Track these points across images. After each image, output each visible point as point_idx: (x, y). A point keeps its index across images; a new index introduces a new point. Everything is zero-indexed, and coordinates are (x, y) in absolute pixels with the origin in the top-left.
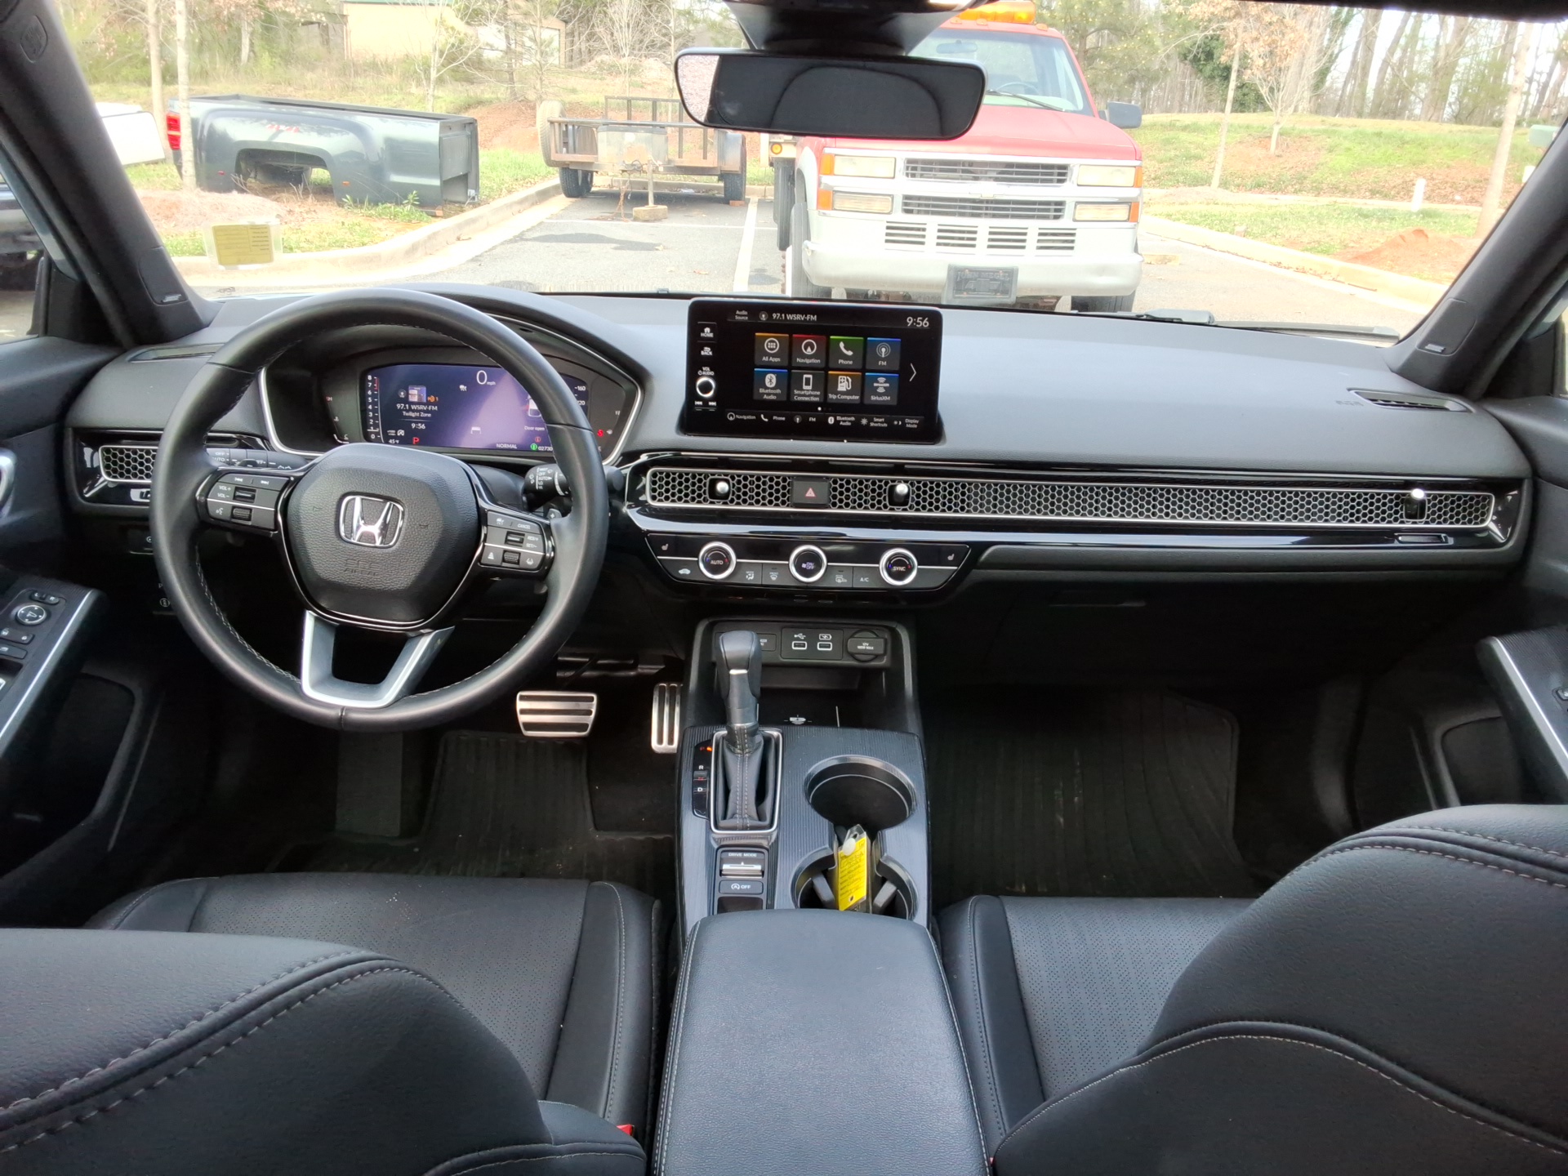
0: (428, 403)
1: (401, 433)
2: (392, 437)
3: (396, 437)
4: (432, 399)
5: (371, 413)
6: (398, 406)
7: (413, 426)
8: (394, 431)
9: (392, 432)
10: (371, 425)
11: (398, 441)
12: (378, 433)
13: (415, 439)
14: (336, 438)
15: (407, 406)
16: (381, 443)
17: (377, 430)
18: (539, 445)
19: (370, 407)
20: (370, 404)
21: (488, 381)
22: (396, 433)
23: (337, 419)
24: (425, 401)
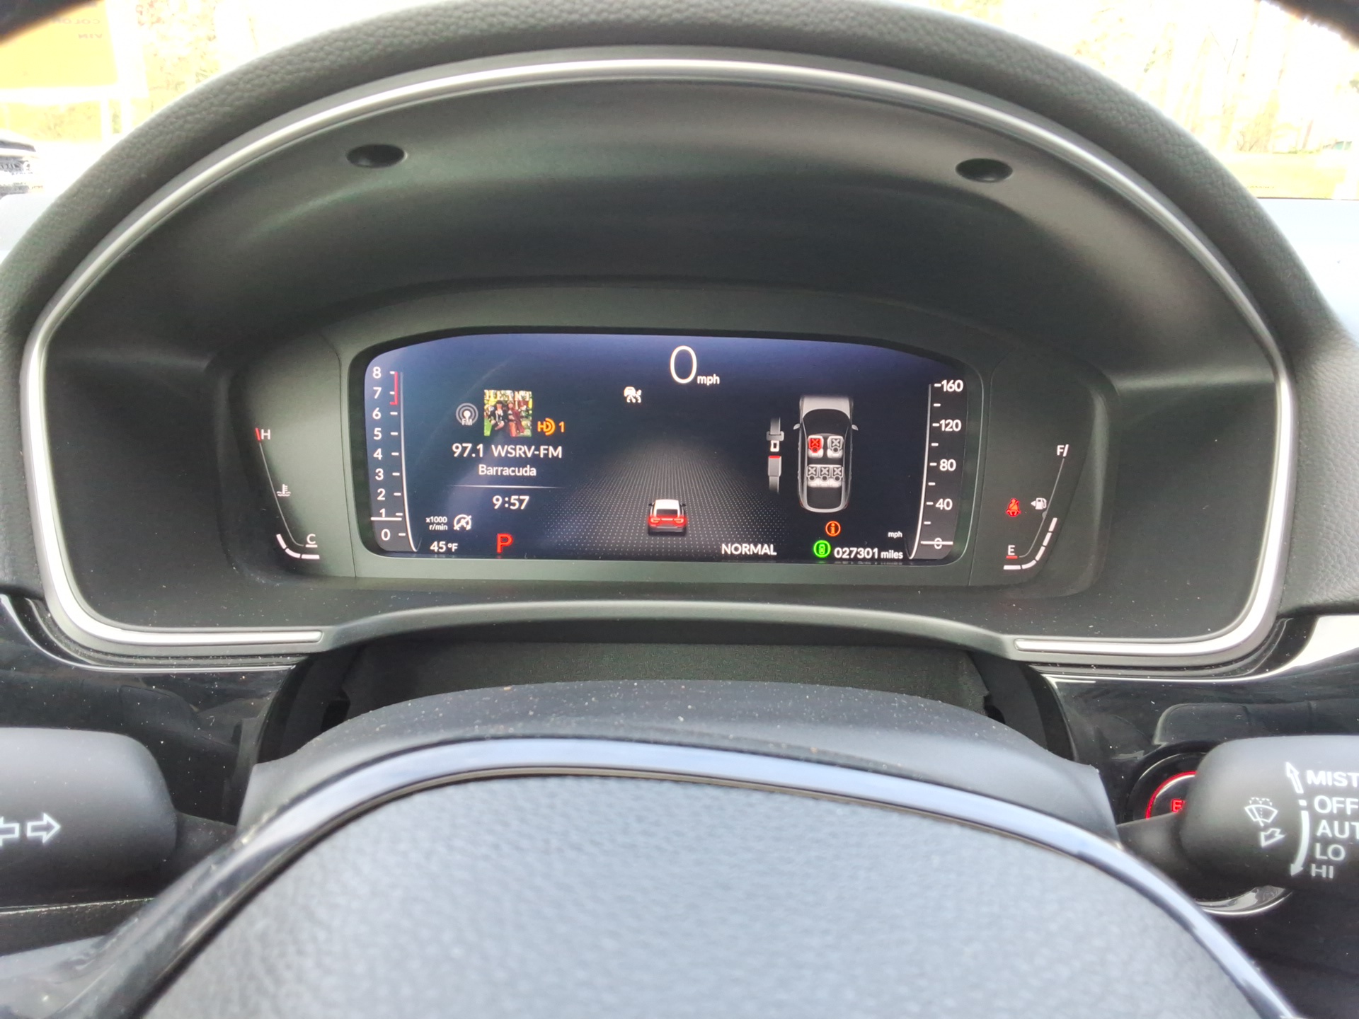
0: (538, 439)
1: (464, 522)
2: (439, 536)
3: (449, 535)
4: (548, 427)
5: (380, 471)
6: (457, 449)
7: (498, 501)
8: (444, 519)
9: (438, 523)
10: (382, 504)
11: (454, 546)
12: (399, 527)
13: (504, 539)
14: (283, 545)
15: (480, 447)
16: (409, 553)
17: (397, 519)
18: (835, 542)
19: (378, 454)
20: (377, 445)
21: (699, 373)
22: (450, 524)
23: (284, 492)
24: (528, 433)
